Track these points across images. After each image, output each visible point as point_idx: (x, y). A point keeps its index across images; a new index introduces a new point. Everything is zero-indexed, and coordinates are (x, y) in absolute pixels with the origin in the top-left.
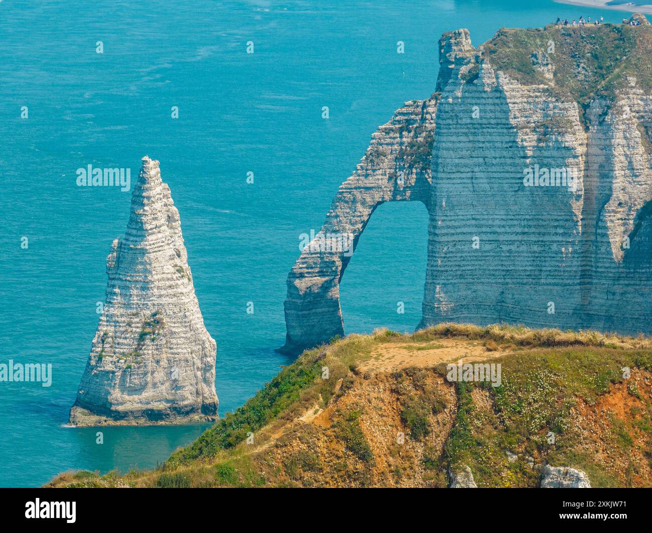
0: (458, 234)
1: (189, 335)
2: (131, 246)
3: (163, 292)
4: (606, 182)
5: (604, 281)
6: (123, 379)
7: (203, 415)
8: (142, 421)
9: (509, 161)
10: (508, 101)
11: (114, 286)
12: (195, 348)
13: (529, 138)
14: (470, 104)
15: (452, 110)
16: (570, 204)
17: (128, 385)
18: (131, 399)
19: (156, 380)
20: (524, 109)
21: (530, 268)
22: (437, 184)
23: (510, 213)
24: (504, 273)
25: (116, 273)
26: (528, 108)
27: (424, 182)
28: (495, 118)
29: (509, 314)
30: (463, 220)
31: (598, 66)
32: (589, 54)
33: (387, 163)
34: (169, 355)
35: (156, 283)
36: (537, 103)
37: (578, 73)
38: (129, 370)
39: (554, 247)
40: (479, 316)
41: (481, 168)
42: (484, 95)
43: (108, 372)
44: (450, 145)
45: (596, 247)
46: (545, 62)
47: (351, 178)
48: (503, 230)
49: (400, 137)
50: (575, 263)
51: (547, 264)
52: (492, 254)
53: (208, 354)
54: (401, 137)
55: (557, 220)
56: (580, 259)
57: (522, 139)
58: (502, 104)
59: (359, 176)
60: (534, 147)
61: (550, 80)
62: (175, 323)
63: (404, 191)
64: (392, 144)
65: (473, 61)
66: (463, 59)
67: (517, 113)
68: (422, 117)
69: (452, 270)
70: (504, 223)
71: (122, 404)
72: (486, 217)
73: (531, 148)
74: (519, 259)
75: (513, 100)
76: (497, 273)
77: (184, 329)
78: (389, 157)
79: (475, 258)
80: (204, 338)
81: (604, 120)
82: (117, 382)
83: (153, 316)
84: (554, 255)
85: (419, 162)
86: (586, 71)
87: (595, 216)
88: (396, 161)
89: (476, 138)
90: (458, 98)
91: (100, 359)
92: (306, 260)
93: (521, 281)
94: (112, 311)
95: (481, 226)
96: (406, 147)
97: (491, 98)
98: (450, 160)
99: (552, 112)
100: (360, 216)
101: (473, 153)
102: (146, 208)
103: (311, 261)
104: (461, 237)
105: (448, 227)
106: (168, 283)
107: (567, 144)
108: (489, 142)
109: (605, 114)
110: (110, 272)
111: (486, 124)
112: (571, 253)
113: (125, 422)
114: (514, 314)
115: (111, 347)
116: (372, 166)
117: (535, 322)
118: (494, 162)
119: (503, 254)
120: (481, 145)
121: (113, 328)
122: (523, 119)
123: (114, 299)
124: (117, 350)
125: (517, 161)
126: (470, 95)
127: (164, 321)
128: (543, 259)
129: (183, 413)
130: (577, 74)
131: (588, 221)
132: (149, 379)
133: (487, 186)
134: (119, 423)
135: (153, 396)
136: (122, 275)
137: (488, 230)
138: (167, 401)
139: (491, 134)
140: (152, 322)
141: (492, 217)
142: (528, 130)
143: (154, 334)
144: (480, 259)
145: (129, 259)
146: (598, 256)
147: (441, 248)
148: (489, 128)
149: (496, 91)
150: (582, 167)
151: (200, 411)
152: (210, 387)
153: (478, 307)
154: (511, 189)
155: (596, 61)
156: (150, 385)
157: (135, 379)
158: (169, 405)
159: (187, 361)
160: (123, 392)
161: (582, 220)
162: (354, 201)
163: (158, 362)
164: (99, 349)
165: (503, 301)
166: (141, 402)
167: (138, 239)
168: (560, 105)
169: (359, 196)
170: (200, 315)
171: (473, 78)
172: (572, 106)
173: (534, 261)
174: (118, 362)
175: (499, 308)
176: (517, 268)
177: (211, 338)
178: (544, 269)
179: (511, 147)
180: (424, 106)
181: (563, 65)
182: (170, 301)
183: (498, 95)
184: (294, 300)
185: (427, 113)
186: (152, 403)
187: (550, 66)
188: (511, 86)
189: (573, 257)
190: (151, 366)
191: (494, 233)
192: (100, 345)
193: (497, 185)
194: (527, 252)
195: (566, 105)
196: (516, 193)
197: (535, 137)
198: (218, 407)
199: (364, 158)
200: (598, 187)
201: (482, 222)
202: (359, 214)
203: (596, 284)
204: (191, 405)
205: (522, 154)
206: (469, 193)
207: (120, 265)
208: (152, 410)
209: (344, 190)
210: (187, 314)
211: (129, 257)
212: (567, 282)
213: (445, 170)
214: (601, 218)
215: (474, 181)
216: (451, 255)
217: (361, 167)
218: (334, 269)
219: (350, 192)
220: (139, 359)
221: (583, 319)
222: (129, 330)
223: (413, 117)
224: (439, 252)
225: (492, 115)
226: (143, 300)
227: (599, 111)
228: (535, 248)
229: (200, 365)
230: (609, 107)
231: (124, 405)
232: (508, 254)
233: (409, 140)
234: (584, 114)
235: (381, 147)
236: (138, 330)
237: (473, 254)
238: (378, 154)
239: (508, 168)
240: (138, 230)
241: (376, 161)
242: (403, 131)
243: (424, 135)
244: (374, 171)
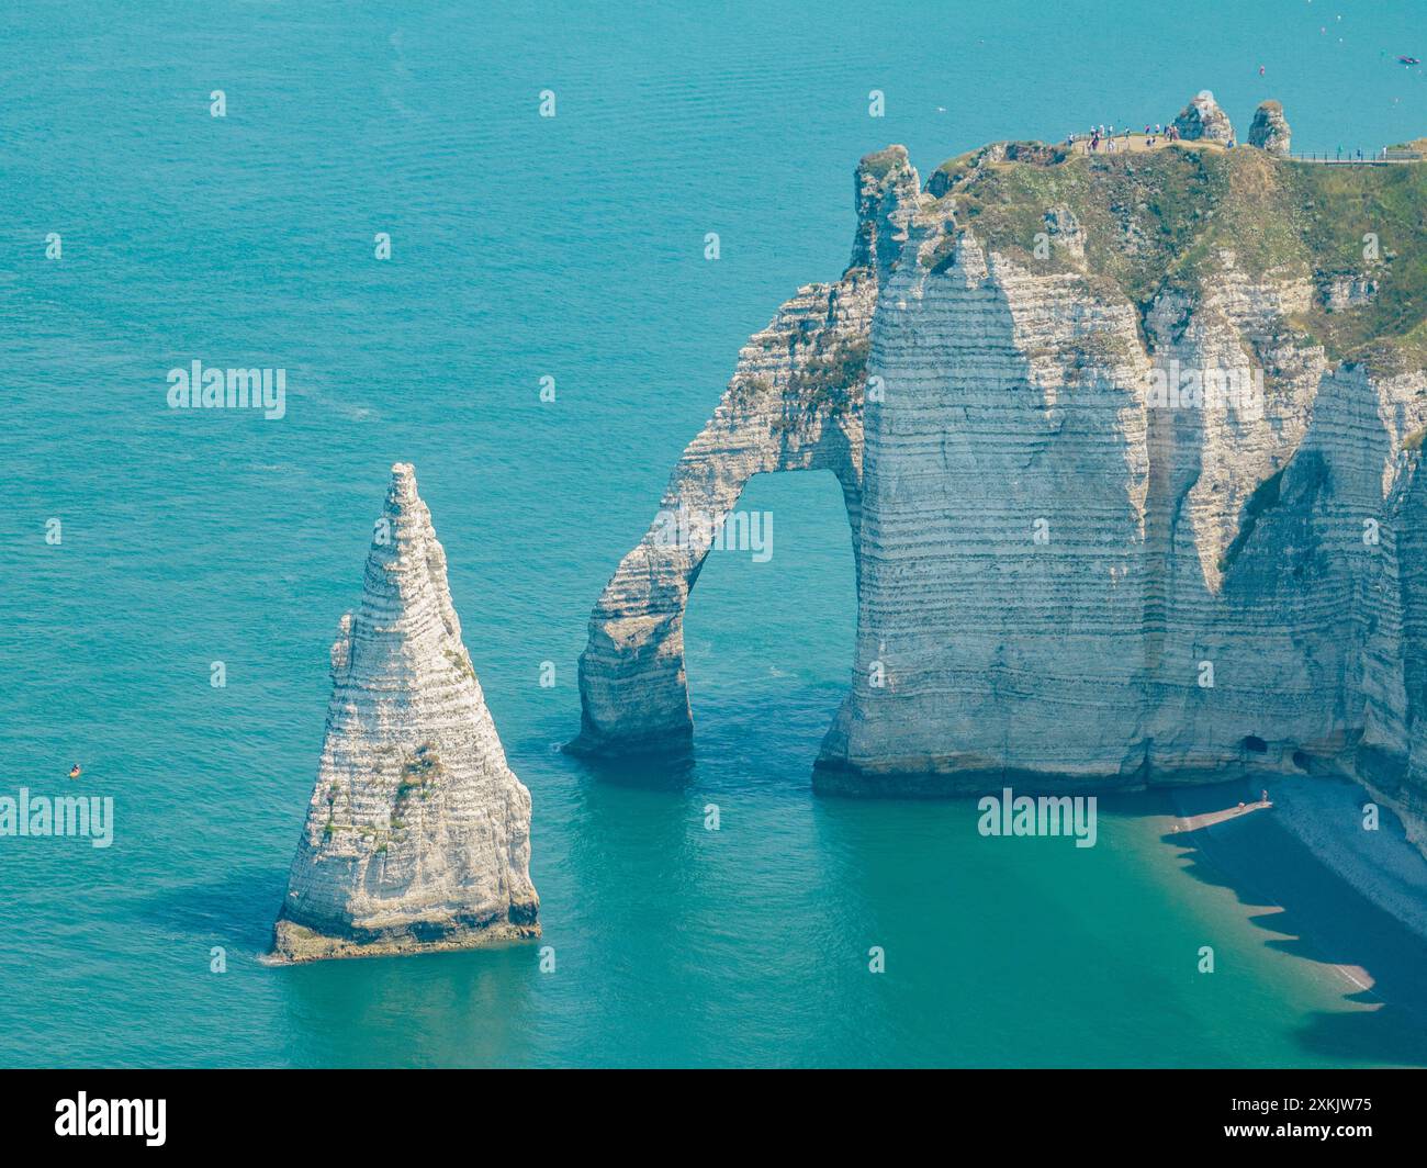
0: (918, 545)
1: (482, 783)
2: (377, 629)
3: (436, 708)
4: (1189, 448)
5: (1188, 627)
6: (372, 873)
7: (512, 926)
8: (409, 945)
9: (1013, 414)
10: (1011, 306)
11: (345, 700)
12: (495, 806)
13: (1050, 373)
14: (939, 311)
15: (907, 323)
16: (1125, 491)
17: (381, 881)
18: (386, 906)
19: (429, 869)
20: (1039, 320)
21: (1052, 604)
22: (879, 454)
23: (1014, 506)
24: (1004, 614)
25: (349, 677)
26: (1047, 316)
27: (837, 436)
28: (986, 337)
29: (1013, 688)
30: (928, 519)
31: (1162, 228)
32: (1144, 205)
33: (768, 405)
34: (449, 822)
35: (423, 693)
36: (1063, 308)
37: (1127, 241)
38: (384, 853)
39: (1096, 567)
40: (957, 689)
41: (959, 425)
42: (965, 296)
43: (345, 859)
44: (903, 385)
45: (1173, 565)
46: (1070, 229)
47: (705, 433)
48: (1001, 537)
49: (790, 354)
50: (1134, 594)
51: (1082, 596)
52: (980, 579)
53: (517, 815)
54: (793, 354)
55: (1100, 519)
56: (1142, 586)
57: (1037, 375)
58: (999, 311)
59: (719, 429)
60: (1058, 388)
61: (1079, 261)
62: (458, 762)
63: (801, 453)
64: (776, 367)
65: (941, 230)
66: (924, 228)
67: (1027, 328)
68: (830, 316)
69: (908, 611)
70: (1003, 524)
71: (371, 915)
72: (969, 513)
73: (1053, 391)
74: (1030, 587)
75: (1019, 306)
76: (992, 614)
77: (474, 772)
78: (772, 391)
79: (950, 588)
80: (509, 787)
81: (1181, 335)
82: (363, 876)
83: (420, 752)
84: (1097, 581)
85: (827, 399)
86: (1141, 237)
87: (1169, 510)
88: (784, 399)
89: (950, 373)
90: (915, 300)
91: (328, 833)
92: (626, 586)
93: (1035, 628)
94: (344, 745)
95: (960, 530)
96: (802, 371)
97: (979, 301)
98: (904, 412)
99: (1090, 324)
100: (721, 502)
101: (945, 398)
102: (404, 559)
103: (634, 588)
104: (925, 551)
105: (902, 533)
106: (443, 690)
107: (1120, 384)
108: (975, 379)
109: (1185, 324)
110: (337, 676)
111: (968, 348)
112: (1127, 577)
113: (378, 946)
114: (1023, 686)
115: (346, 811)
116: (742, 409)
117: (1060, 700)
118: (984, 414)
119: (1001, 580)
120: (959, 385)
121: (347, 775)
122: (1038, 338)
123: (347, 724)
124: (358, 817)
125: (1028, 414)
126: (939, 295)
127: (440, 761)
128: (1074, 587)
129: (478, 925)
130: (1124, 244)
131: (1156, 518)
132: (418, 868)
133: (971, 457)
134: (366, 950)
135: (426, 898)
136: (362, 680)
137: (974, 537)
138: (451, 905)
139: (978, 365)
140: (419, 763)
141: (981, 513)
142: (1047, 358)
143: (424, 785)
144: (959, 588)
145: (374, 652)
146: (1177, 582)
147: (889, 571)
148: (973, 354)
149: (987, 287)
150: (1145, 421)
151: (506, 918)
152: (521, 872)
153: (956, 673)
154: (1016, 464)
155: (1157, 217)
156: (419, 878)
157: (394, 869)
158: (453, 912)
159: (483, 831)
160: (371, 892)
161: (1144, 517)
162: (711, 476)
163: (432, 836)
164: (326, 817)
165: (1002, 664)
166: (404, 910)
167: (389, 616)
168: (1103, 310)
169: (719, 466)
170: (498, 744)
171: (944, 263)
172: (1124, 312)
173: (1058, 590)
174: (362, 839)
175: (994, 675)
176: (1028, 605)
177: (520, 786)
178: (1077, 604)
179: (1015, 389)
180: (833, 296)
181: (1099, 228)
182: (449, 722)
183: (992, 295)
184: (603, 659)
185: (839, 308)
186: (423, 910)
187: (1079, 234)
188: (1015, 279)
189: (1131, 584)
190: (421, 843)
191: (984, 542)
192: (327, 809)
193: (990, 457)
194: (1046, 576)
195: (1115, 310)
196: (1024, 471)
197: (1061, 371)
198: (538, 909)
199: (727, 395)
200: (1173, 458)
201: (961, 523)
202: (720, 498)
203: (1173, 631)
204: (492, 911)
205: (1037, 401)
206: (939, 471)
207: (355, 662)
208: (425, 923)
209: (694, 457)
210: (479, 744)
211: (374, 648)
212: (1120, 629)
213: (894, 430)
214: (1182, 513)
215: (946, 449)
216: (907, 583)
217: (723, 412)
218: (675, 599)
219: (703, 460)
220: (400, 833)
221: (1147, 693)
222: (378, 780)
223: (814, 315)
224: (884, 579)
225: (980, 331)
226: (399, 724)
227: (1172, 317)
228: (1061, 568)
229: (504, 836)
230: (1190, 312)
231: (375, 918)
232: (1010, 580)
233: (808, 359)
234: (1143, 322)
235: (757, 374)
236: (394, 780)
237: (947, 581)
238: (754, 387)
239: (1010, 427)
240: (389, 599)
241: (749, 400)
242: (795, 342)
243: (835, 348)
244: (746, 418)
